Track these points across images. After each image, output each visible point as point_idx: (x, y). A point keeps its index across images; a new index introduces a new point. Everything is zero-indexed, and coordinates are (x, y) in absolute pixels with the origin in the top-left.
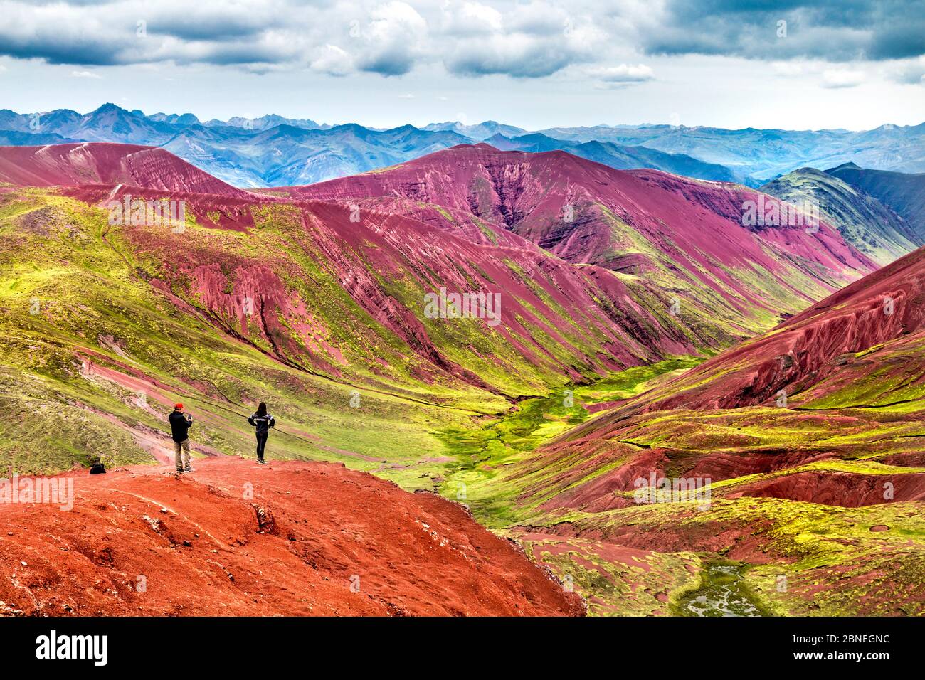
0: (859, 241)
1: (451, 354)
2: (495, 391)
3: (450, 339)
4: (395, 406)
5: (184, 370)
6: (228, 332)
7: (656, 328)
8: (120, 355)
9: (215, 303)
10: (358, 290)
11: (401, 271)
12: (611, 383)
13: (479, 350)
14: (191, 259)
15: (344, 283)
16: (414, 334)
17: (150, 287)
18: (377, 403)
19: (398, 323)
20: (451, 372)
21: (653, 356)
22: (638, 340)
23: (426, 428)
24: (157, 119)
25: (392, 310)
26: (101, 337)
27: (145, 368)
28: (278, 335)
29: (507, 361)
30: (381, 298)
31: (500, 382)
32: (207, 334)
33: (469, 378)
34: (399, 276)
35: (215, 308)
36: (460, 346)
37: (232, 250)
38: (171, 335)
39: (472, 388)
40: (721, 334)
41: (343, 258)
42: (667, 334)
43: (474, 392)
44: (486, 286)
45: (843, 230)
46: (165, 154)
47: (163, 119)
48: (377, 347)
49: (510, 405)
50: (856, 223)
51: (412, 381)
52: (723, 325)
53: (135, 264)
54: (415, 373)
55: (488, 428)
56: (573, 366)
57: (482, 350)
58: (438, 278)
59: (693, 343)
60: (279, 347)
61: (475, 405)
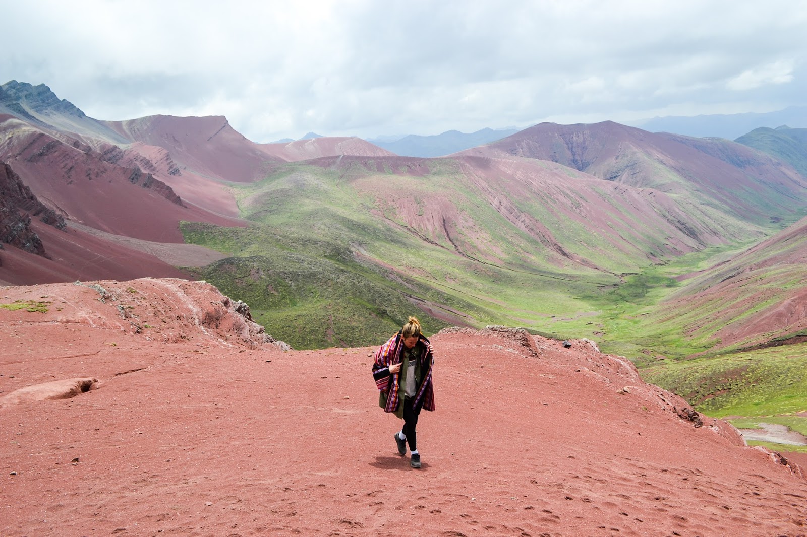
2: (605, 271)
3: (568, 238)
6: (425, 240)
7: (698, 227)
9: (413, 222)
10: (503, 210)
11: (529, 196)
12: (679, 263)
13: (588, 245)
14: (394, 195)
15: (494, 205)
16: (543, 236)
17: (371, 214)
19: (532, 230)
20: (573, 260)
21: (700, 245)
22: (687, 235)
25: (527, 221)
26: (350, 243)
28: (457, 240)
29: (608, 252)
30: (519, 214)
31: (607, 265)
32: (413, 241)
33: (585, 263)
34: (527, 199)
35: (414, 225)
36: (575, 243)
37: (419, 188)
38: (392, 241)
41: (490, 189)
42: (707, 231)
43: (592, 271)
44: (584, 204)
48: (522, 245)
49: (619, 279)
51: (549, 266)
53: (359, 201)
55: (611, 293)
56: (651, 253)
57: (590, 245)
58: (552, 200)
59: (725, 236)
60: (459, 248)
61: (597, 280)
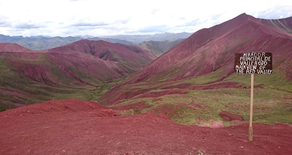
0: (154, 53)
1: (83, 80)
2: (93, 86)
3: (83, 77)
4: (72, 91)
5: (25, 89)
6: (34, 80)
7: (122, 71)
8: (9, 87)
10: (63, 69)
12: (115, 81)
14: (24, 66)
15: (60, 68)
17: (15, 72)
18: (69, 91)
19: (72, 75)
20: (84, 83)
21: (122, 76)
23: (80, 94)
24: (13, 37)
25: (70, 72)
27: (16, 90)
28: (46, 80)
29: (95, 80)
30: (68, 70)
31: (94, 84)
32: (29, 81)
33: (87, 84)
35: (31, 76)
36: (85, 78)
37: (34, 63)
38: (21, 82)
39: (88, 85)
40: (133, 71)
41: (59, 63)
42: (124, 72)
43: (89, 86)
45: (151, 52)
46: (16, 44)
47: (15, 37)
48: (68, 80)
49: (96, 88)
50: (153, 50)
51: (76, 86)
52: (134, 69)
53: (11, 68)
54: (76, 84)
55: (92, 93)
56: (108, 79)
57: (90, 78)
59: (129, 73)
60: (46, 82)
61: (89, 89)
